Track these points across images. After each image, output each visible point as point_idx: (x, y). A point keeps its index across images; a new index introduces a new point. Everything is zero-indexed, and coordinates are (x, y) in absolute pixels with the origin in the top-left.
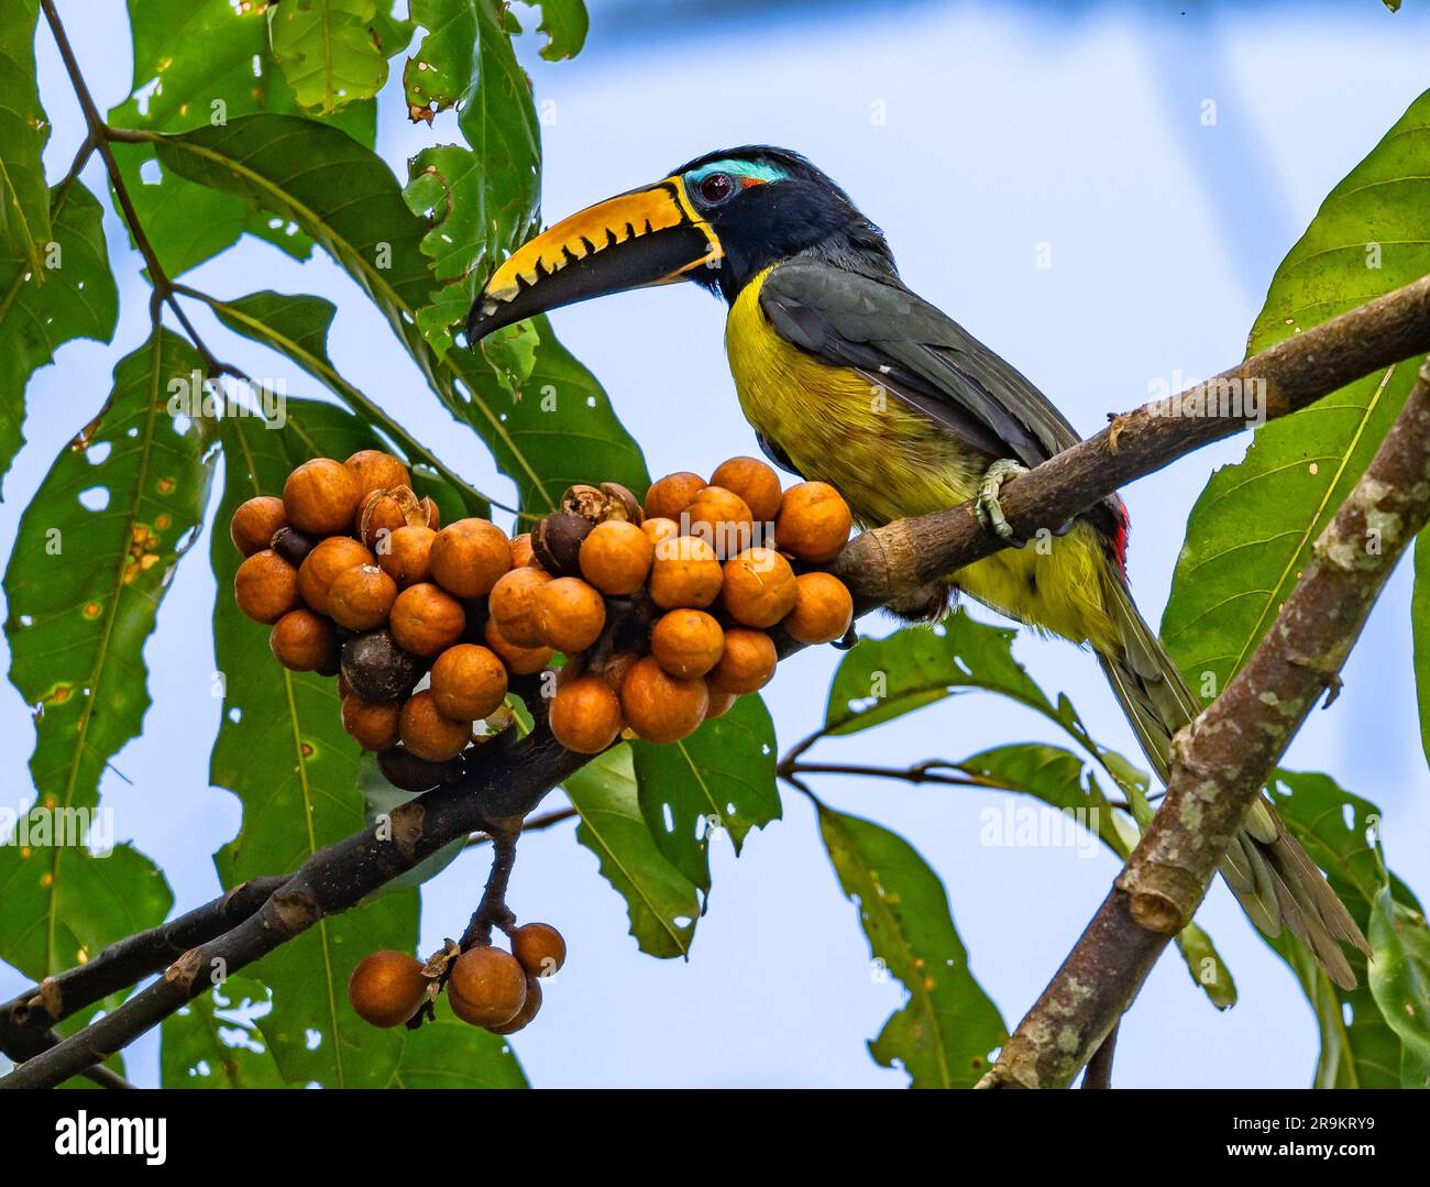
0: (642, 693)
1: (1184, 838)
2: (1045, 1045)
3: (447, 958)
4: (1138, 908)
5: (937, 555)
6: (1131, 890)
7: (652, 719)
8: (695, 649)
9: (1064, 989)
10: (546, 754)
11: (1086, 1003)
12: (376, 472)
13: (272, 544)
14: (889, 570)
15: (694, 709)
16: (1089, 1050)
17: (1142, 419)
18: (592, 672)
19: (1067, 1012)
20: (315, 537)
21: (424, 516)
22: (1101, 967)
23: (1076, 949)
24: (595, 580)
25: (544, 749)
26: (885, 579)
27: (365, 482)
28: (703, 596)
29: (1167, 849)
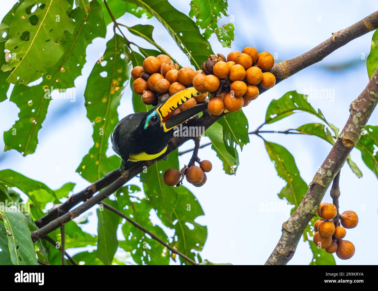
0: (229, 101)
1: (354, 126)
2: (324, 175)
3: (185, 169)
4: (344, 142)
5: (294, 68)
6: (342, 138)
7: (231, 106)
8: (241, 89)
9: (328, 162)
10: (206, 120)
11: (333, 165)
12: (164, 59)
13: (141, 76)
14: (283, 72)
15: (241, 104)
16: (334, 176)
17: (340, 33)
18: (217, 96)
19: (329, 167)
20: (150, 74)
21: (175, 68)
22: (336, 156)
23: (330, 153)
24: (217, 75)
25: (205, 119)
26: (282, 74)
27: (161, 62)
28: (242, 77)
29: (350, 129)
